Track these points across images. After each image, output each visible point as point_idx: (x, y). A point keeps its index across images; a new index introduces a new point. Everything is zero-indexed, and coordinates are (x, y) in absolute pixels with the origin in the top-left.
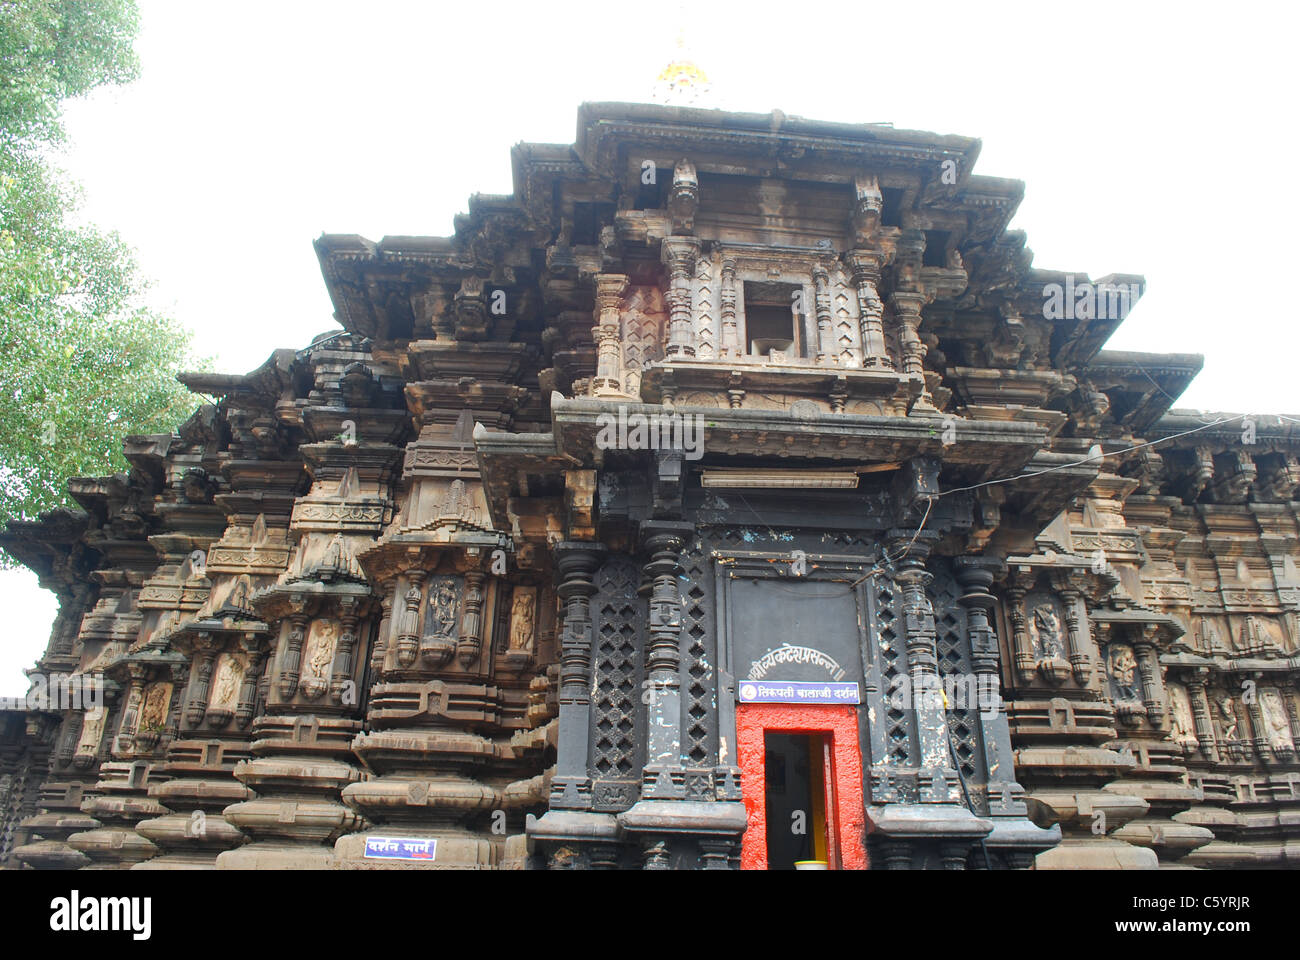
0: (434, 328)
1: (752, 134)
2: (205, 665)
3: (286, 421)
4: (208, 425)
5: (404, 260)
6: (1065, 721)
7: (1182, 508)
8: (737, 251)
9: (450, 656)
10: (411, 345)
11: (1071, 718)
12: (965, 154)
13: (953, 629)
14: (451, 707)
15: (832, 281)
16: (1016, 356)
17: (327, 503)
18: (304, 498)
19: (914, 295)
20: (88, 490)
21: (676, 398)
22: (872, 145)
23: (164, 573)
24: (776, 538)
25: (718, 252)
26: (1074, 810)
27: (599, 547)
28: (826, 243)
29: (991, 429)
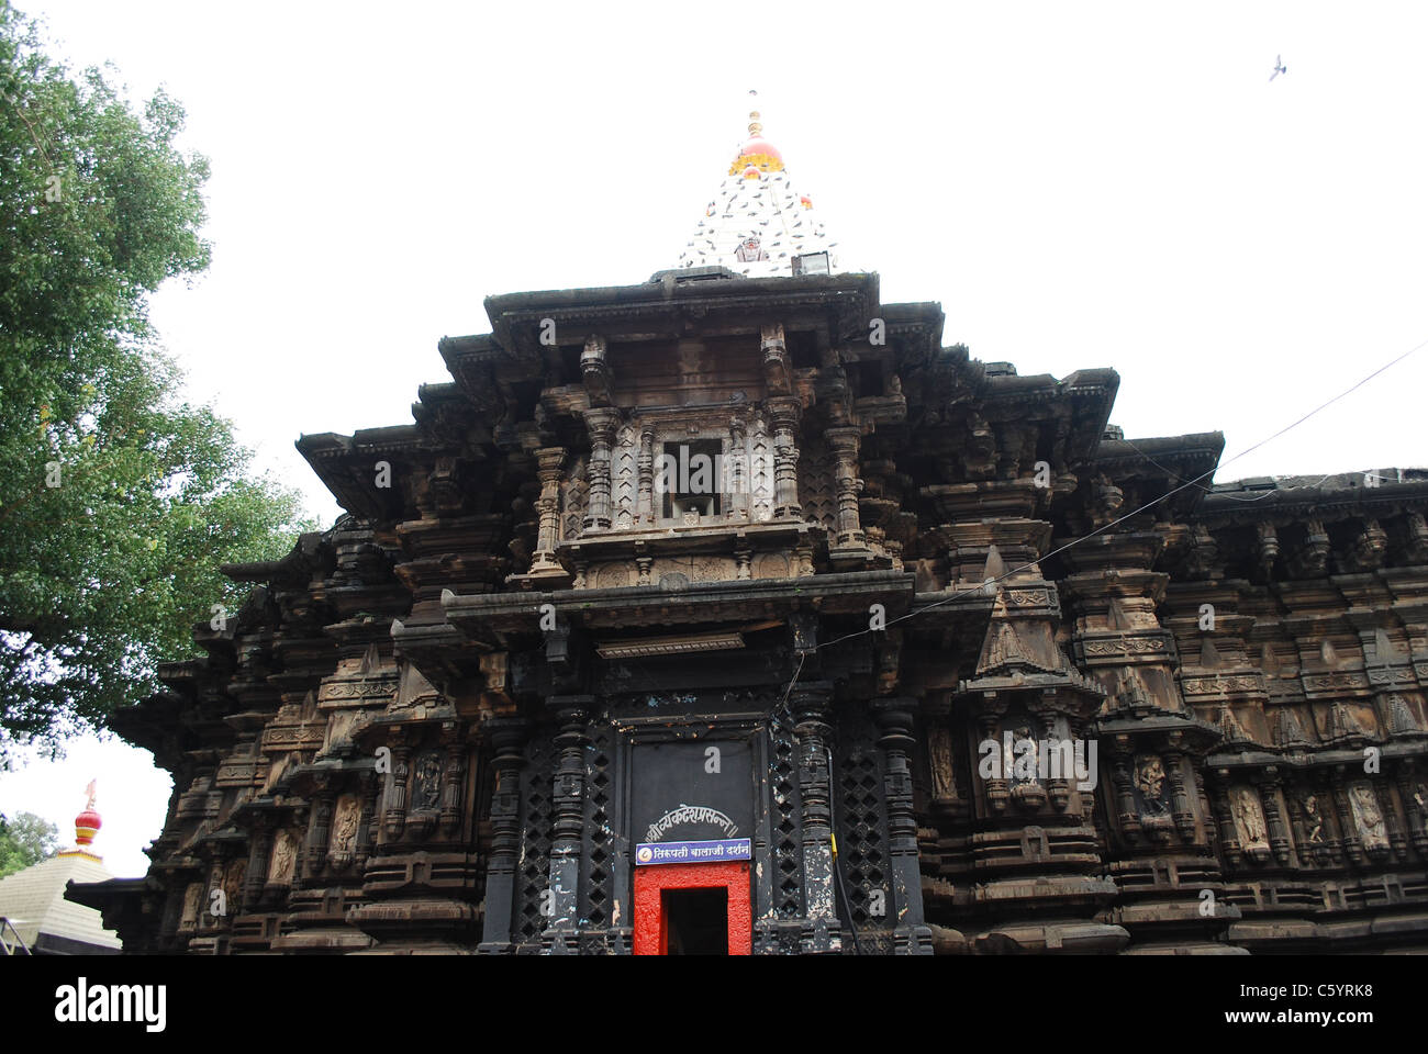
0: (418, 508)
1: (647, 305)
2: (263, 841)
3: (318, 601)
4: (261, 608)
5: (376, 451)
6: (1039, 850)
7: (1254, 589)
8: (653, 415)
9: (431, 827)
10: (398, 527)
11: (1045, 846)
12: (861, 291)
13: (870, 773)
14: (434, 876)
15: (750, 431)
16: (991, 467)
17: (349, 681)
18: (330, 678)
19: (848, 429)
20: (175, 675)
21: (589, 571)
22: (765, 298)
23: (240, 752)
24: (679, 700)
25: (636, 418)
26: (1042, 943)
27: (523, 722)
28: (738, 396)
29: (857, 580)
